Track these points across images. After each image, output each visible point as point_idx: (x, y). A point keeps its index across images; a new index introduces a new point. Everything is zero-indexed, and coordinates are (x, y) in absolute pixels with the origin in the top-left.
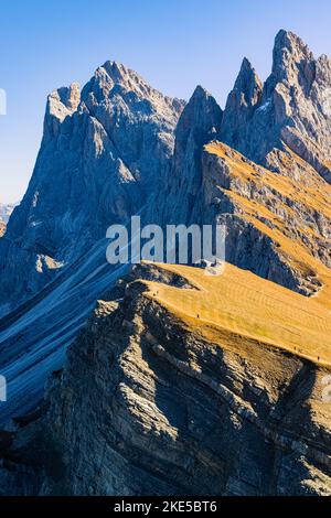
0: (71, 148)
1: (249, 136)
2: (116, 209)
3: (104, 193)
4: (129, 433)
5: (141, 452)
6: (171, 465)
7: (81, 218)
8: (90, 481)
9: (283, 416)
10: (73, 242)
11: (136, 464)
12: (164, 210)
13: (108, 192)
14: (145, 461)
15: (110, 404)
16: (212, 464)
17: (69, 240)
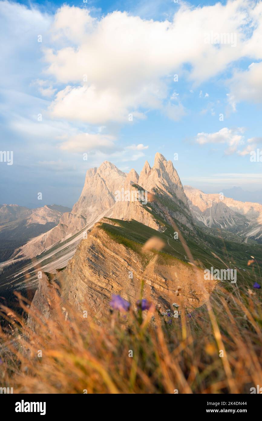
0: (93, 186)
1: (147, 184)
2: (106, 206)
3: (102, 200)
4: (88, 275)
5: (92, 283)
6: (102, 289)
7: (95, 208)
8: (74, 293)
9: (144, 271)
10: (93, 215)
11: (90, 288)
12: (120, 206)
13: (103, 200)
14: (93, 286)
15: (82, 265)
16: (118, 288)
17: (91, 214)
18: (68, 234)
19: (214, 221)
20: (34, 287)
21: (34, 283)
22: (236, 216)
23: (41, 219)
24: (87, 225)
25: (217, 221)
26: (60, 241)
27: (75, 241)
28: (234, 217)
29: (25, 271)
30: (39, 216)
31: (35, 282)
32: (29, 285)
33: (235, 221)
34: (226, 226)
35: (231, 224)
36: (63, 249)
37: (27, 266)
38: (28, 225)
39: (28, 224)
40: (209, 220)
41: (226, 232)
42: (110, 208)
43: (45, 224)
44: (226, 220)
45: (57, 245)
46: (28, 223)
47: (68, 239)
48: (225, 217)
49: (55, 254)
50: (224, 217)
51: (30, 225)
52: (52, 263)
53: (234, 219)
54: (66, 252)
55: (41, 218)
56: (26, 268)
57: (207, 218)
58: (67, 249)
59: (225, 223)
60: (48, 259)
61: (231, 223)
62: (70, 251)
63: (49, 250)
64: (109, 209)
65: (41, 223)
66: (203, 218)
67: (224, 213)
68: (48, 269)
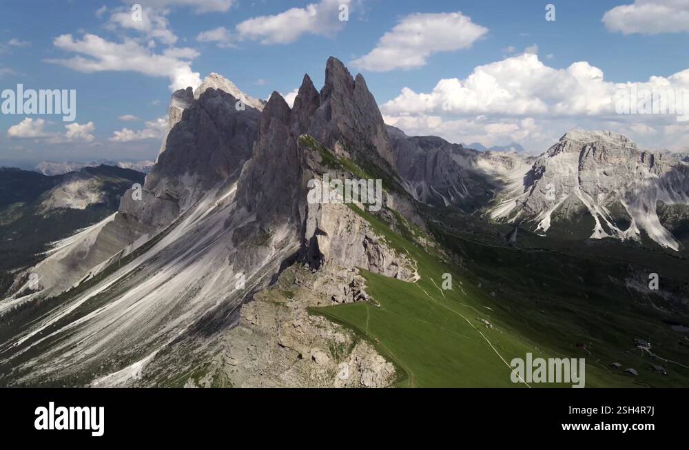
18: (139, 237)
19: (431, 190)
20: (68, 370)
21: (68, 358)
22: (471, 178)
23: (76, 197)
24: (181, 215)
25: (437, 190)
26: (122, 253)
27: (157, 252)
28: (466, 180)
29: (44, 327)
30: (71, 192)
31: (70, 357)
32: (56, 365)
33: (468, 188)
34: (452, 198)
35: (460, 194)
36: (130, 270)
37: (49, 315)
38: (46, 213)
39: (46, 209)
40: (422, 189)
41: (463, 216)
42: (229, 175)
43: (84, 208)
44: (452, 188)
45: (118, 262)
46: (46, 206)
47: (141, 248)
48: (451, 182)
49: (112, 284)
50: (448, 182)
51: (50, 211)
52: (109, 306)
53: (466, 184)
54: (139, 279)
55: (74, 196)
56: (45, 320)
57: (418, 185)
58: (140, 270)
59: (452, 193)
60: (97, 295)
61: (462, 193)
62: (148, 275)
63: (99, 274)
64: (227, 178)
65: (75, 206)
66: (409, 184)
67: (447, 173)
68: (100, 323)
